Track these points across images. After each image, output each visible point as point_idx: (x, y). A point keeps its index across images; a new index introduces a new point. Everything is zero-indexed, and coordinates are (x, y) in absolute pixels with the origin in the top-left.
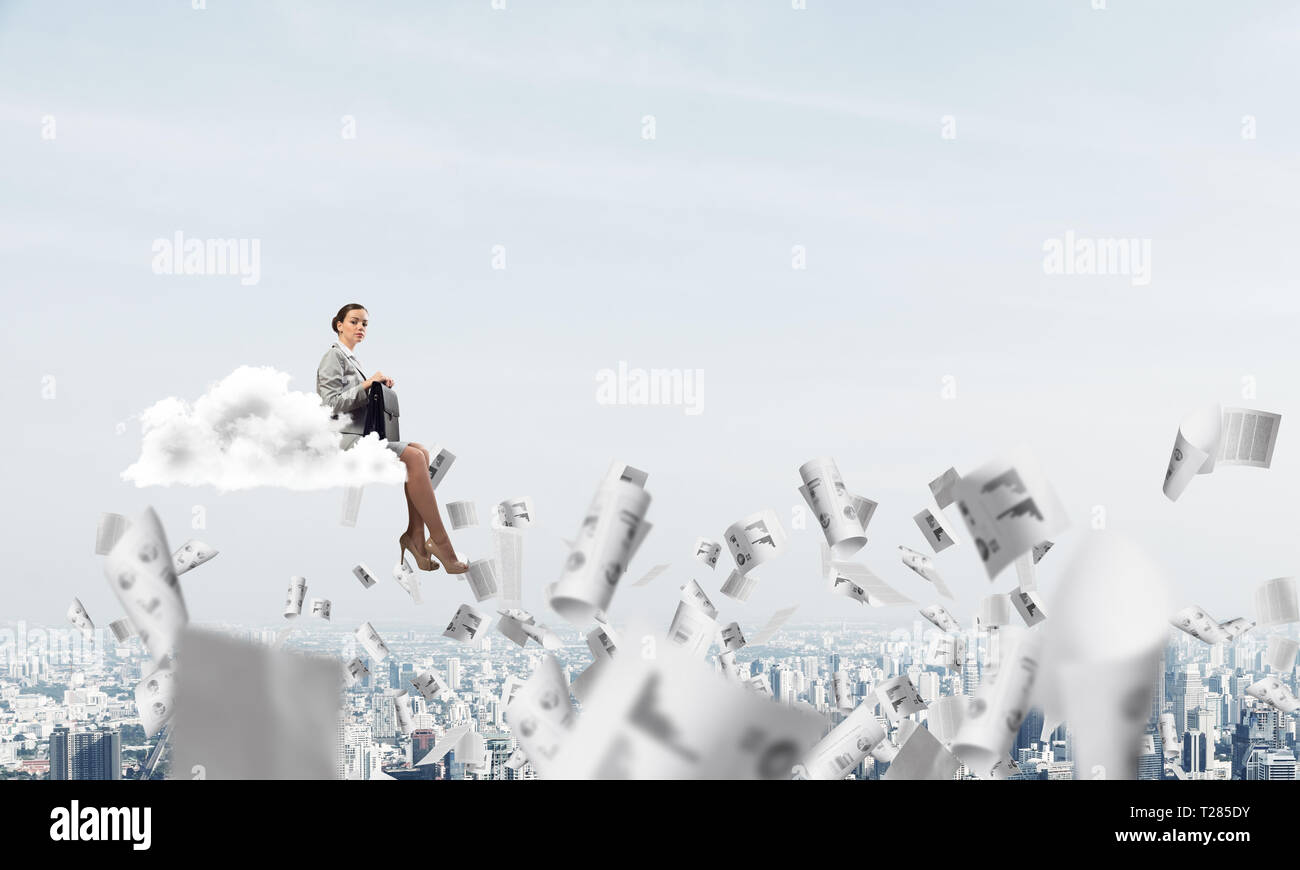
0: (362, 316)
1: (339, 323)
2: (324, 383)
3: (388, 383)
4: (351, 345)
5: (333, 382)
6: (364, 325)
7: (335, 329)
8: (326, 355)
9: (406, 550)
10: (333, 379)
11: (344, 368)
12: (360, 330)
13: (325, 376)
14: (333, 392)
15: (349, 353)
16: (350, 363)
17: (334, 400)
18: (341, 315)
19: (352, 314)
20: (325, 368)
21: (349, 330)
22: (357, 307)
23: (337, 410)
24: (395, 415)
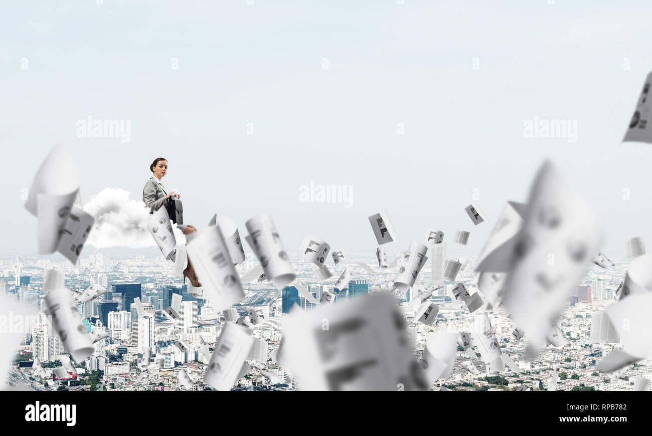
0: (165, 163)
1: (154, 167)
2: (146, 196)
3: (177, 196)
4: (160, 179)
5: (150, 196)
6: (166, 168)
7: (152, 170)
8: (147, 183)
9: (186, 277)
10: (151, 194)
11: (156, 189)
12: (164, 170)
13: (147, 192)
14: (151, 200)
15: (158, 181)
16: (159, 186)
17: (151, 205)
18: (155, 163)
19: (160, 163)
20: (146, 190)
21: (158, 170)
22: (162, 159)
23: (152, 210)
24: (181, 212)
